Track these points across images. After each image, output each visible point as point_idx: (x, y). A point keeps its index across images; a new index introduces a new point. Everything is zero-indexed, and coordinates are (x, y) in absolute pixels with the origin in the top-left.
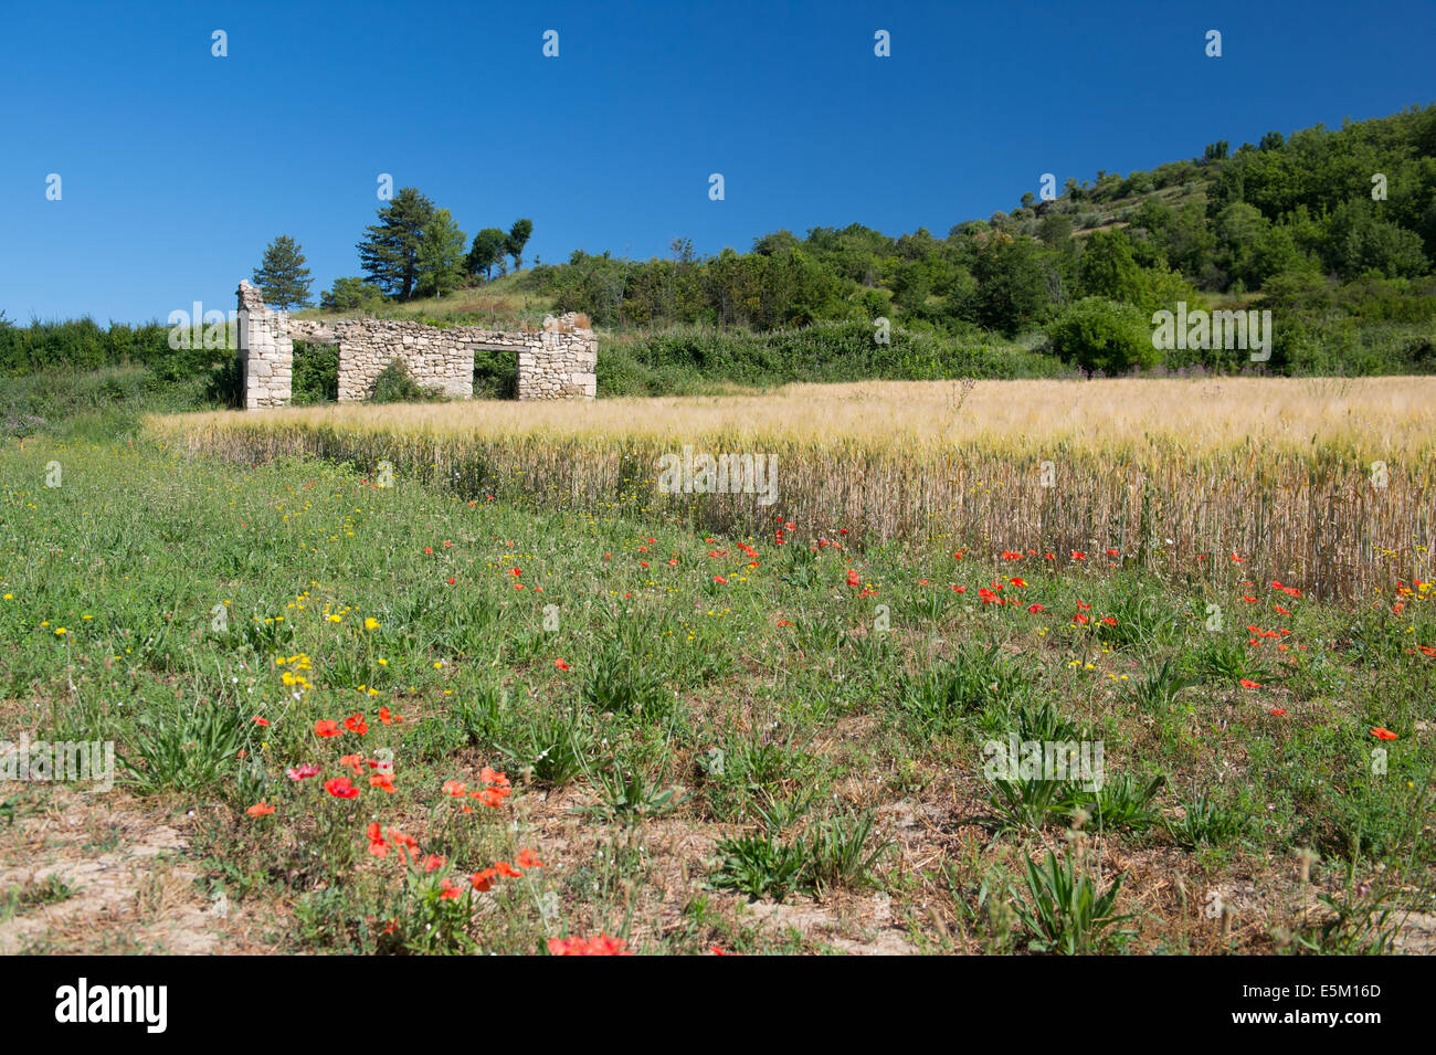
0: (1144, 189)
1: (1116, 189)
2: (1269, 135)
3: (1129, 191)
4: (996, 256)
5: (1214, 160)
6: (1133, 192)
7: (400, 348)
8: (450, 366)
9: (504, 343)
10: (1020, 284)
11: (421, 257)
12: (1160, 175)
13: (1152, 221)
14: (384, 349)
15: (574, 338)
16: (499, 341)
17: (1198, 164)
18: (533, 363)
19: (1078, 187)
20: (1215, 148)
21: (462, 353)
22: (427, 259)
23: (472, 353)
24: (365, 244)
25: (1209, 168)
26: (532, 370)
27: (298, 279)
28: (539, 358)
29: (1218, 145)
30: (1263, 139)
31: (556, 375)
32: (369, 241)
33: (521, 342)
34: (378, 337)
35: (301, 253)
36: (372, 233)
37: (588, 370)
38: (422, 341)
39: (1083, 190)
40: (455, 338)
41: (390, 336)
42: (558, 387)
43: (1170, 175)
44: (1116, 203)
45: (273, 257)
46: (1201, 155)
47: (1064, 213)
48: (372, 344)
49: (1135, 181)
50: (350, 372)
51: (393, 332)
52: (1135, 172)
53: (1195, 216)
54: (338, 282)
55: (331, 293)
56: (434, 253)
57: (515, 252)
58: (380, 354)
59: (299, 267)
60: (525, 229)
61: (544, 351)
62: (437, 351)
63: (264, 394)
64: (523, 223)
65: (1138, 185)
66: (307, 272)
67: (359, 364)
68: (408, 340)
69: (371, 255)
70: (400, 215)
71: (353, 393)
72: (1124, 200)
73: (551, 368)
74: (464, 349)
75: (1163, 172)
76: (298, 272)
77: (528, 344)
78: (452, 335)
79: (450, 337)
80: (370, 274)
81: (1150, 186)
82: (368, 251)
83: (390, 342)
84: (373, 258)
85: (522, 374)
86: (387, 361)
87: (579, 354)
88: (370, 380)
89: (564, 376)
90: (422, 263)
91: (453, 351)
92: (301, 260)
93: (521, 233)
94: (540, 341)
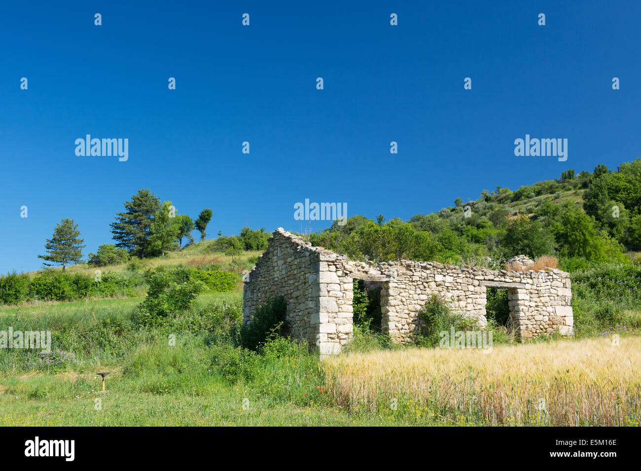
0: (529, 196)
1: (512, 196)
2: (599, 166)
3: (521, 197)
4: (520, 229)
5: (567, 180)
6: (523, 197)
7: (433, 284)
8: (470, 300)
9: (507, 280)
10: (538, 246)
11: (154, 231)
12: (537, 188)
13: (549, 212)
14: (422, 287)
15: (555, 276)
16: (503, 279)
17: (558, 182)
18: (528, 297)
19: (489, 195)
20: (567, 173)
21: (477, 289)
22: (157, 232)
23: (484, 289)
24: (116, 224)
25: (566, 184)
26: (527, 303)
27: (75, 245)
28: (531, 293)
29: (569, 172)
30: (596, 168)
31: (544, 308)
32: (118, 221)
33: (518, 280)
34: (417, 275)
35: (78, 229)
36: (121, 217)
37: (567, 303)
38: (449, 279)
39: (491, 196)
40: (472, 276)
41: (425, 275)
42: (546, 318)
43: (544, 188)
44: (515, 203)
45: (59, 232)
46: (559, 178)
47: (485, 209)
48: (412, 281)
49: (524, 191)
50: (397, 307)
51: (428, 272)
52: (523, 187)
53: (574, 210)
54: (102, 247)
55: (96, 254)
56: (162, 229)
57: (201, 228)
58: (419, 291)
59: (76, 238)
60: (208, 215)
61: (535, 287)
62: (460, 287)
63: (332, 329)
64: (206, 211)
65: (525, 193)
66: (82, 241)
67: (404, 299)
68: (439, 278)
69: (119, 231)
70: (139, 205)
71: (400, 326)
72: (518, 202)
73: (541, 301)
74: (479, 286)
75: (538, 187)
76: (74, 240)
77: (523, 281)
78: (470, 274)
79: (468, 276)
80: (118, 242)
81: (533, 194)
82: (117, 228)
83: (425, 281)
84: (120, 234)
85: (521, 307)
86: (424, 297)
87: (559, 289)
88: (412, 314)
89: (550, 309)
90: (155, 235)
91: (471, 288)
92: (78, 234)
93: (205, 218)
94: (531, 278)
